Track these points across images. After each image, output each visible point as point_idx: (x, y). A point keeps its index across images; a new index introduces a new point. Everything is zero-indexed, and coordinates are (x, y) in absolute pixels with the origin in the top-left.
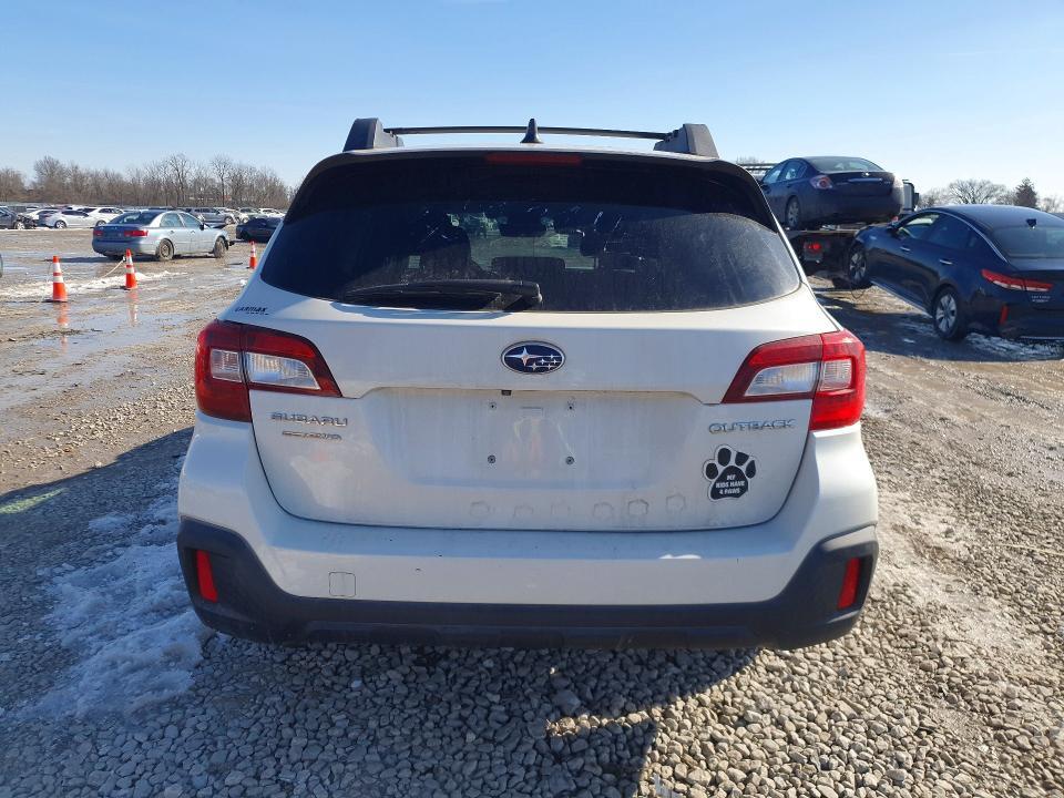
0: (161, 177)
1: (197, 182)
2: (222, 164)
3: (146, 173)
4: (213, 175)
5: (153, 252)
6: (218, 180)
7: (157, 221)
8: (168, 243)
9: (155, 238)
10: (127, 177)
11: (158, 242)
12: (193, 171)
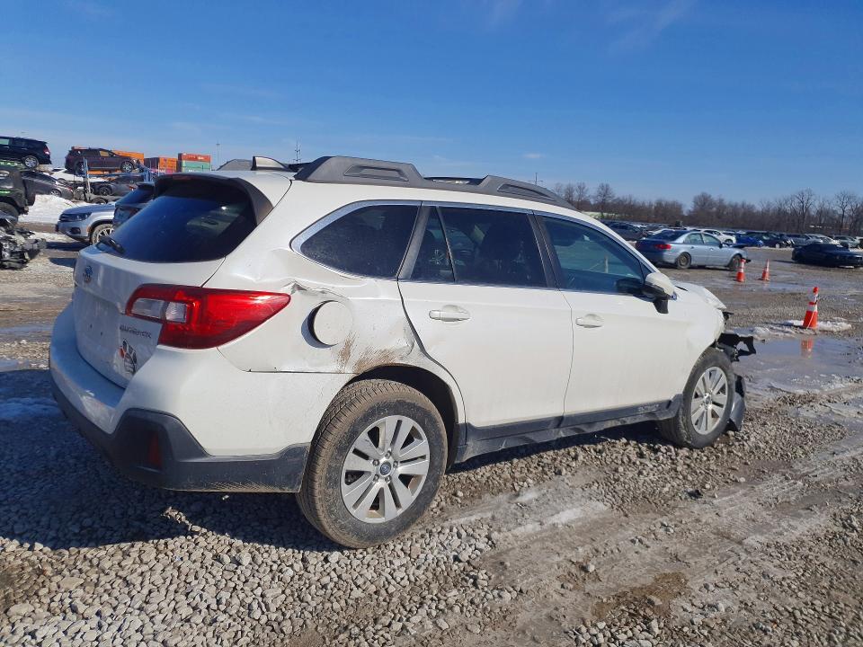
0: (788, 208)
1: (820, 213)
2: (846, 197)
3: (775, 205)
4: (836, 207)
5: (673, 261)
6: (840, 212)
7: (681, 239)
8: (686, 256)
9: (676, 251)
10: (759, 208)
11: (679, 254)
12: (817, 204)
